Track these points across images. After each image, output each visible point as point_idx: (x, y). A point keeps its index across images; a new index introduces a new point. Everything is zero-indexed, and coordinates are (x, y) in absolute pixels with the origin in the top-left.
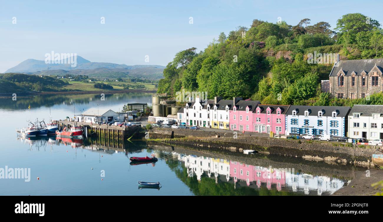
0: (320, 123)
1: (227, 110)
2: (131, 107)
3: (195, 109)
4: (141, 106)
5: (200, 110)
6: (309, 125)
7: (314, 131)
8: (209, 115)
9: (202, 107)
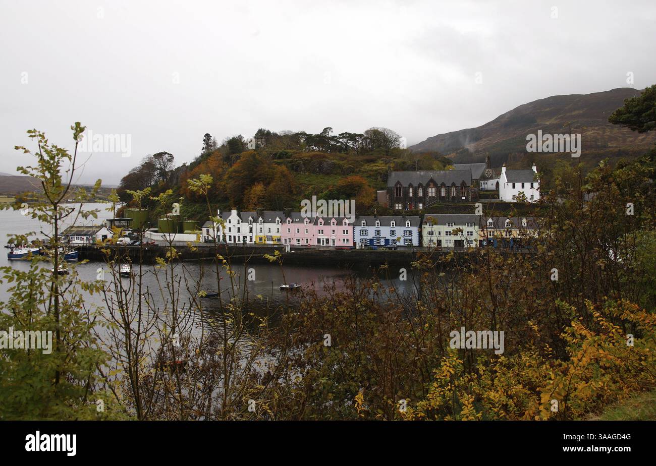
0: (393, 233)
1: (278, 223)
3: (230, 222)
6: (380, 235)
8: (251, 229)
9: (240, 221)
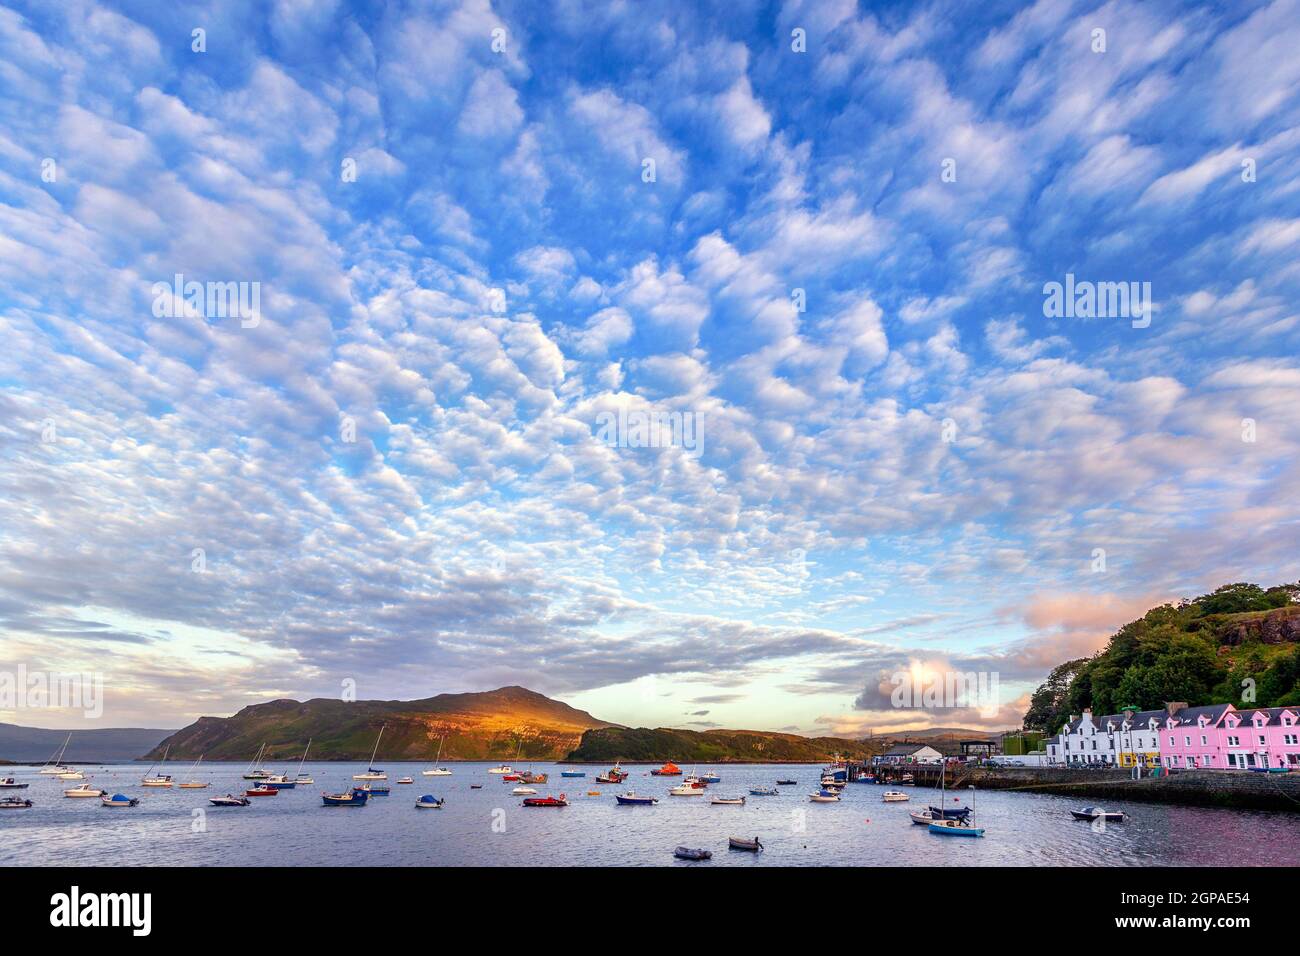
1: (1154, 729)
3: (1081, 733)
5: (1094, 734)
8: (1112, 742)
9: (1096, 730)
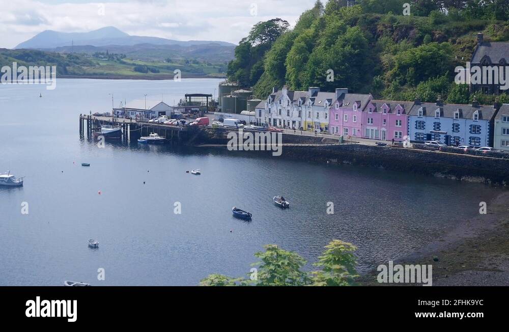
0: (456, 127)
2: (190, 99)
3: (280, 104)
4: (204, 97)
5: (288, 105)
6: (440, 130)
7: (447, 138)
8: (300, 112)
9: (290, 102)
